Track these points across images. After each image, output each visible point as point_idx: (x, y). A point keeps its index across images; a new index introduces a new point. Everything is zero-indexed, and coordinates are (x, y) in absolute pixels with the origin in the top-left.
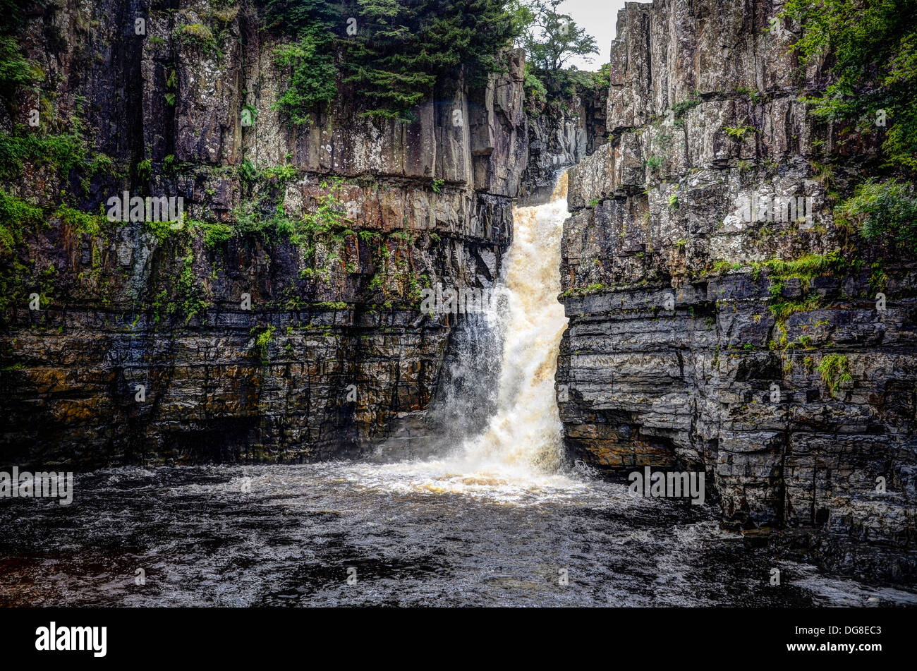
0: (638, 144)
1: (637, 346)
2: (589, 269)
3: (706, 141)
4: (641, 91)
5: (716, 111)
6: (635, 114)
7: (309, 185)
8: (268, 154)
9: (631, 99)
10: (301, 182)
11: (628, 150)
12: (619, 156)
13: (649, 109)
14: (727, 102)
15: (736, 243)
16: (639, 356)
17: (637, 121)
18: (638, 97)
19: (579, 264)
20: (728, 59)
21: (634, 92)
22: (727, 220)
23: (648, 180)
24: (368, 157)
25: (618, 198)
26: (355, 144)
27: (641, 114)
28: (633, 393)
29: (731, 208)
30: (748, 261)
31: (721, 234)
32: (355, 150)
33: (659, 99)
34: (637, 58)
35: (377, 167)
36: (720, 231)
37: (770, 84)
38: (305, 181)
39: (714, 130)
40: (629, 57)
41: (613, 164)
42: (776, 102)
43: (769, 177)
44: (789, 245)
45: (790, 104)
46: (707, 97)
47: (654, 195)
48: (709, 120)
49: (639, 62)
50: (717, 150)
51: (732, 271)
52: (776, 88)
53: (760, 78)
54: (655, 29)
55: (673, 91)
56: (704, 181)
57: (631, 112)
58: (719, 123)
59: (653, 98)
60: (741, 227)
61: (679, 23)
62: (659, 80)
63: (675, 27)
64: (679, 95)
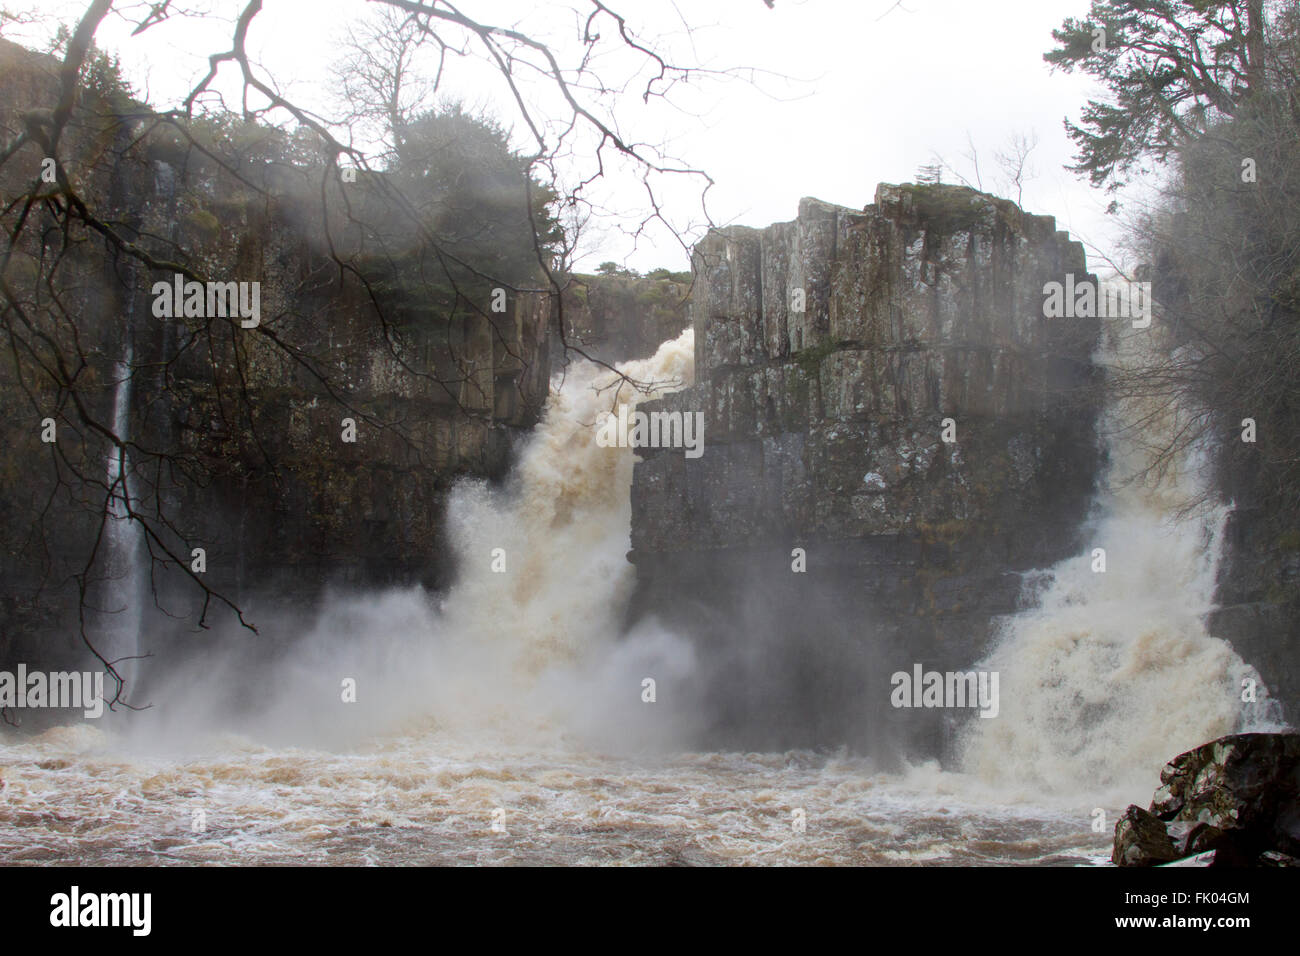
0: (748, 386)
3: (844, 392)
4: (750, 327)
5: (854, 360)
6: (742, 352)
7: (318, 409)
8: (269, 370)
9: (738, 335)
10: (310, 405)
11: (738, 392)
12: (721, 397)
13: (759, 347)
14: (865, 353)
15: (879, 503)
17: (744, 359)
18: (746, 333)
20: (865, 306)
21: (742, 327)
22: (869, 477)
23: (759, 426)
24: (387, 377)
26: (372, 361)
27: (748, 352)
29: (872, 465)
30: (893, 522)
31: (862, 493)
32: (373, 368)
33: (776, 339)
34: (745, 290)
35: (397, 390)
36: (863, 489)
37: (907, 336)
38: (314, 404)
39: (852, 381)
40: (736, 289)
43: (910, 433)
44: (933, 506)
45: (928, 358)
46: (844, 345)
47: (770, 444)
48: (847, 370)
49: (748, 293)
50: (856, 403)
51: (875, 533)
52: (914, 341)
53: (896, 329)
54: (769, 262)
55: (799, 333)
56: (842, 435)
57: (737, 349)
58: (858, 374)
59: (765, 336)
60: (883, 485)
61: (808, 262)
62: (776, 318)
63: (802, 268)
64: (807, 339)
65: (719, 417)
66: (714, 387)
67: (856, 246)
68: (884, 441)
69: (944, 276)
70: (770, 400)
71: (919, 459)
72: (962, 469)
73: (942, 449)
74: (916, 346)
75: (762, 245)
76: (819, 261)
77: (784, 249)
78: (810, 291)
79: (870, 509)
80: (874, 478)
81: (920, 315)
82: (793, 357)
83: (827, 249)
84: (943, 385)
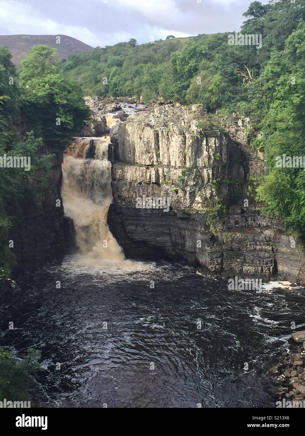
1: (153, 224)
2: (131, 201)
3: (190, 179)
15: (200, 205)
16: (153, 227)
19: (126, 199)
21: (155, 156)
22: (197, 199)
23: (161, 181)
25: (147, 184)
28: (150, 236)
29: (198, 196)
30: (203, 210)
31: (196, 203)
33: (166, 160)
39: (193, 177)
41: (146, 174)
42: (205, 170)
45: (208, 170)
48: (191, 174)
49: (156, 147)
50: (194, 182)
51: (199, 212)
54: (164, 140)
55: (175, 162)
56: (191, 189)
57: (153, 161)
58: (194, 175)
59: (161, 158)
60: (201, 201)
61: (179, 146)
62: (166, 155)
63: (177, 146)
64: (178, 164)
65: (148, 177)
66: (146, 169)
67: (193, 144)
68: (200, 190)
69: (210, 149)
70: (165, 176)
71: (207, 194)
72: (216, 196)
73: (212, 192)
74: (205, 167)
75: (160, 135)
76: (182, 146)
77: (168, 138)
78: (180, 153)
79: (198, 206)
80: (198, 199)
81: (206, 160)
82: (173, 167)
83: (184, 142)
84: (211, 176)
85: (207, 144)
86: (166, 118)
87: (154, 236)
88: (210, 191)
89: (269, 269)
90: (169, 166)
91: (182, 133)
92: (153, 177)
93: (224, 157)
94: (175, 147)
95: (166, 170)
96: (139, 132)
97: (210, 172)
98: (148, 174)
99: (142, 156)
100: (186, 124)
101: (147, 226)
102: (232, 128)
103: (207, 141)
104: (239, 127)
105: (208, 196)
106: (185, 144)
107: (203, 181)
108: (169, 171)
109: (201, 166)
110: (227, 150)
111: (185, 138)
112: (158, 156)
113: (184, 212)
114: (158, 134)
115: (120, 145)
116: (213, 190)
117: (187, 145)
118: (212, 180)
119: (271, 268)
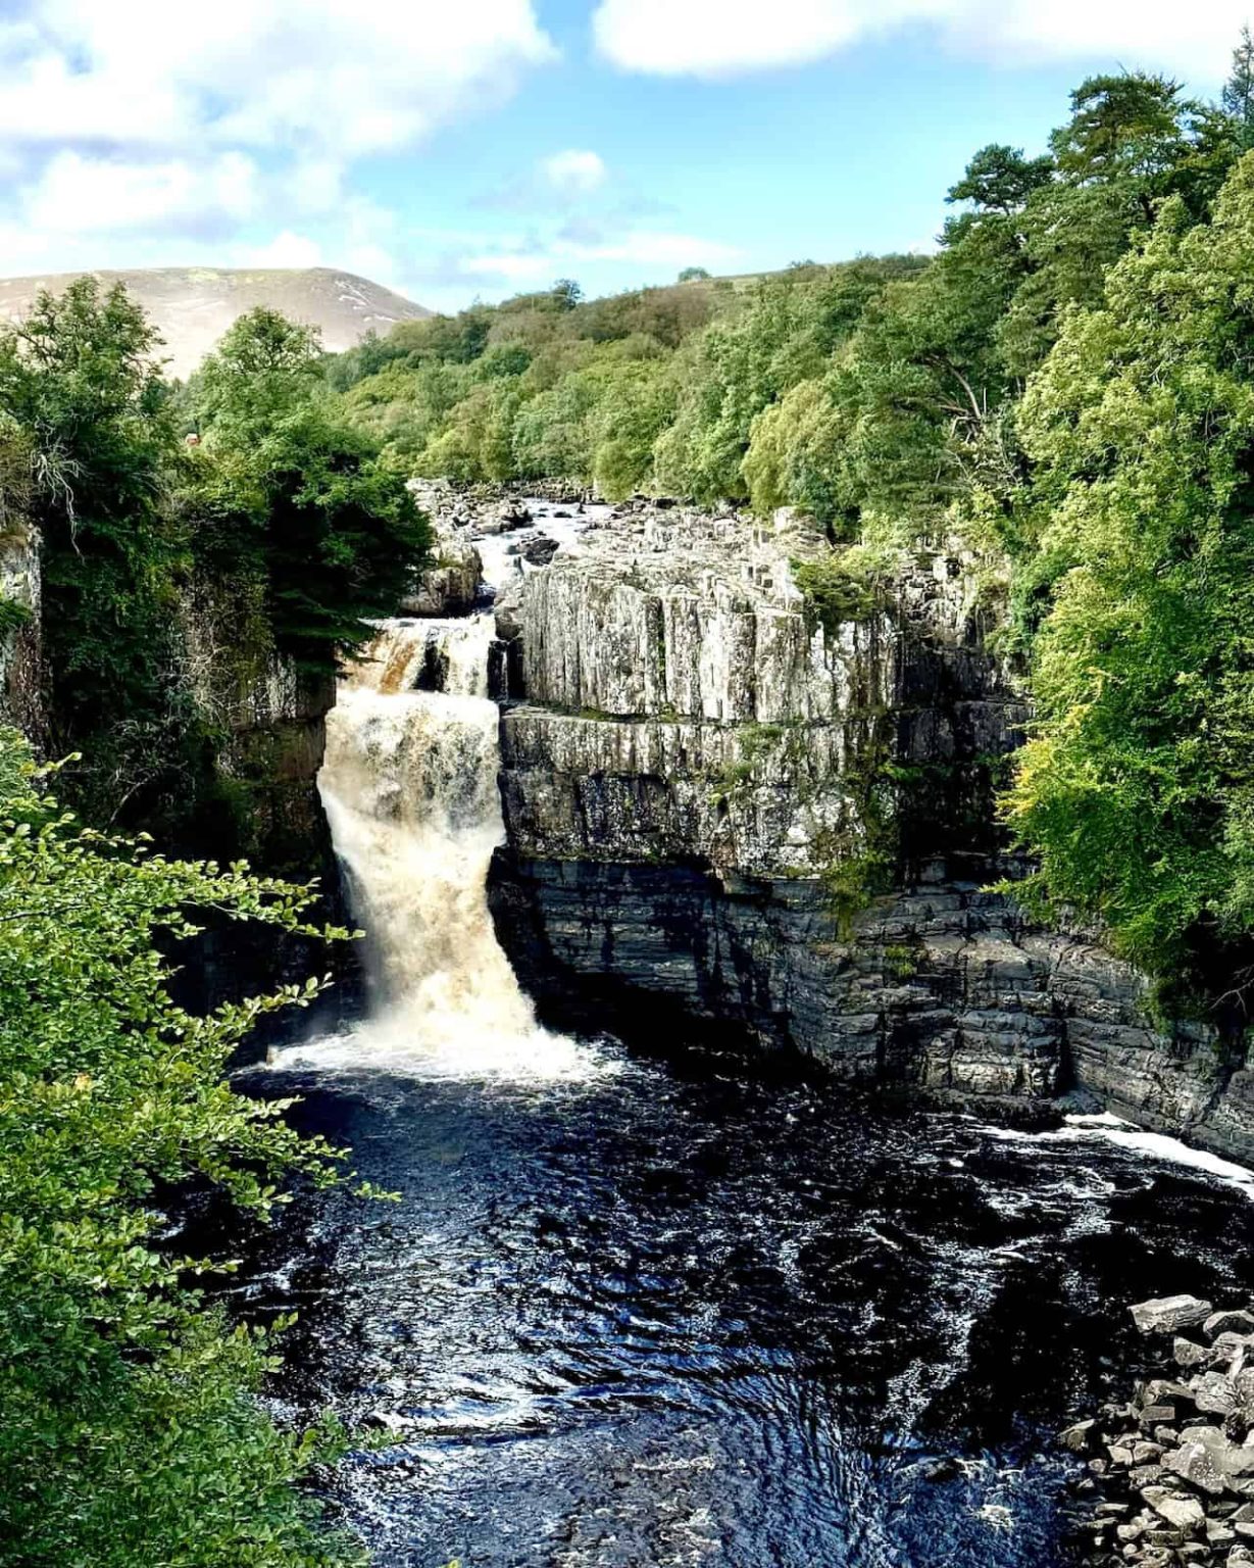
0: (657, 736)
1: (645, 917)
4: (655, 683)
6: (648, 703)
9: (643, 686)
11: (652, 742)
13: (663, 699)
14: (787, 731)
15: (802, 852)
16: (643, 927)
19: (549, 829)
20: (785, 691)
21: (648, 683)
22: (791, 832)
23: (668, 769)
25: (622, 779)
26: (270, 690)
27: (654, 703)
28: (629, 958)
29: (794, 822)
30: (814, 868)
31: (788, 845)
32: (270, 696)
33: (687, 698)
34: (651, 651)
36: (787, 842)
39: (779, 756)
41: (619, 743)
42: (819, 731)
43: (818, 794)
49: (653, 654)
50: (783, 773)
51: (800, 877)
52: (821, 718)
53: (804, 708)
54: (679, 630)
55: (720, 704)
56: (771, 799)
57: (643, 700)
58: (783, 749)
59: (670, 692)
60: (805, 839)
61: (731, 649)
62: (687, 682)
63: (724, 651)
64: (729, 714)
65: (626, 756)
67: (780, 642)
68: (802, 802)
69: (838, 661)
70: (683, 752)
71: (827, 815)
72: (856, 820)
73: (844, 806)
74: (821, 723)
75: (667, 613)
76: (742, 648)
77: (696, 623)
78: (733, 674)
79: (795, 857)
80: (797, 833)
81: (824, 698)
82: (709, 720)
83: (749, 639)
84: (841, 754)
85: (828, 645)
86: (685, 553)
87: (645, 958)
88: (839, 805)
89: (1044, 1075)
90: (696, 717)
91: (742, 608)
92: (644, 753)
93: (887, 691)
94: (717, 650)
95: (687, 731)
96: (595, 604)
97: (839, 740)
98: (627, 746)
99: (605, 683)
100: (755, 574)
101: (622, 922)
102: (914, 585)
103: (827, 633)
104: (937, 582)
105: (832, 820)
106: (753, 645)
107: (813, 769)
108: (698, 735)
109: (806, 716)
110: (898, 661)
111: (753, 622)
112: (660, 683)
113: (746, 877)
114: (660, 610)
115: (526, 647)
116: (848, 800)
117: (759, 647)
118: (846, 765)
119: (1052, 1071)
